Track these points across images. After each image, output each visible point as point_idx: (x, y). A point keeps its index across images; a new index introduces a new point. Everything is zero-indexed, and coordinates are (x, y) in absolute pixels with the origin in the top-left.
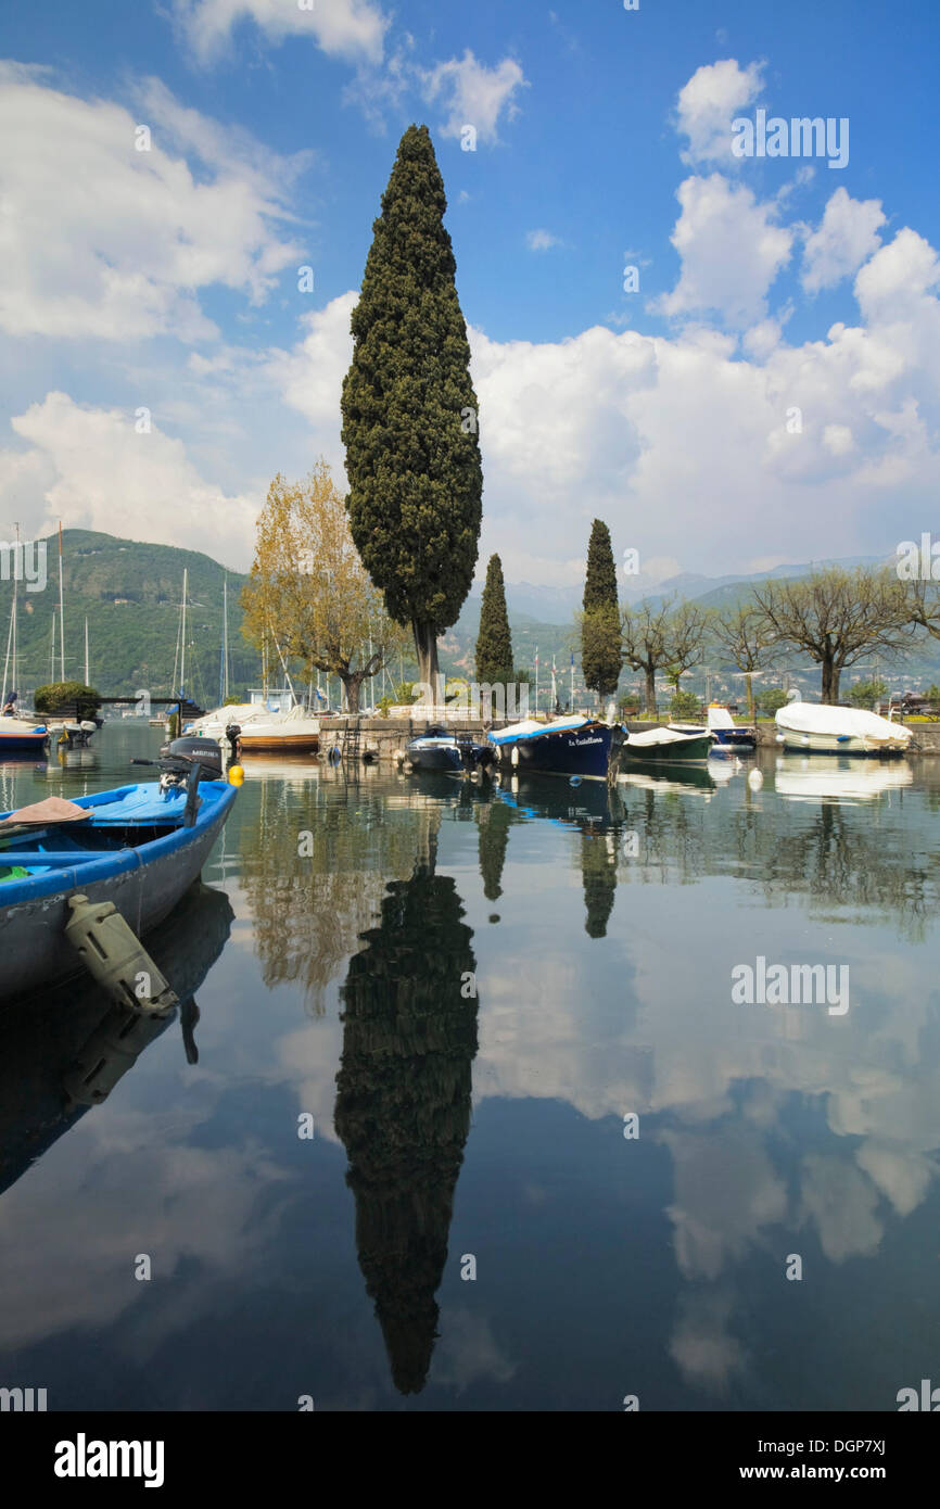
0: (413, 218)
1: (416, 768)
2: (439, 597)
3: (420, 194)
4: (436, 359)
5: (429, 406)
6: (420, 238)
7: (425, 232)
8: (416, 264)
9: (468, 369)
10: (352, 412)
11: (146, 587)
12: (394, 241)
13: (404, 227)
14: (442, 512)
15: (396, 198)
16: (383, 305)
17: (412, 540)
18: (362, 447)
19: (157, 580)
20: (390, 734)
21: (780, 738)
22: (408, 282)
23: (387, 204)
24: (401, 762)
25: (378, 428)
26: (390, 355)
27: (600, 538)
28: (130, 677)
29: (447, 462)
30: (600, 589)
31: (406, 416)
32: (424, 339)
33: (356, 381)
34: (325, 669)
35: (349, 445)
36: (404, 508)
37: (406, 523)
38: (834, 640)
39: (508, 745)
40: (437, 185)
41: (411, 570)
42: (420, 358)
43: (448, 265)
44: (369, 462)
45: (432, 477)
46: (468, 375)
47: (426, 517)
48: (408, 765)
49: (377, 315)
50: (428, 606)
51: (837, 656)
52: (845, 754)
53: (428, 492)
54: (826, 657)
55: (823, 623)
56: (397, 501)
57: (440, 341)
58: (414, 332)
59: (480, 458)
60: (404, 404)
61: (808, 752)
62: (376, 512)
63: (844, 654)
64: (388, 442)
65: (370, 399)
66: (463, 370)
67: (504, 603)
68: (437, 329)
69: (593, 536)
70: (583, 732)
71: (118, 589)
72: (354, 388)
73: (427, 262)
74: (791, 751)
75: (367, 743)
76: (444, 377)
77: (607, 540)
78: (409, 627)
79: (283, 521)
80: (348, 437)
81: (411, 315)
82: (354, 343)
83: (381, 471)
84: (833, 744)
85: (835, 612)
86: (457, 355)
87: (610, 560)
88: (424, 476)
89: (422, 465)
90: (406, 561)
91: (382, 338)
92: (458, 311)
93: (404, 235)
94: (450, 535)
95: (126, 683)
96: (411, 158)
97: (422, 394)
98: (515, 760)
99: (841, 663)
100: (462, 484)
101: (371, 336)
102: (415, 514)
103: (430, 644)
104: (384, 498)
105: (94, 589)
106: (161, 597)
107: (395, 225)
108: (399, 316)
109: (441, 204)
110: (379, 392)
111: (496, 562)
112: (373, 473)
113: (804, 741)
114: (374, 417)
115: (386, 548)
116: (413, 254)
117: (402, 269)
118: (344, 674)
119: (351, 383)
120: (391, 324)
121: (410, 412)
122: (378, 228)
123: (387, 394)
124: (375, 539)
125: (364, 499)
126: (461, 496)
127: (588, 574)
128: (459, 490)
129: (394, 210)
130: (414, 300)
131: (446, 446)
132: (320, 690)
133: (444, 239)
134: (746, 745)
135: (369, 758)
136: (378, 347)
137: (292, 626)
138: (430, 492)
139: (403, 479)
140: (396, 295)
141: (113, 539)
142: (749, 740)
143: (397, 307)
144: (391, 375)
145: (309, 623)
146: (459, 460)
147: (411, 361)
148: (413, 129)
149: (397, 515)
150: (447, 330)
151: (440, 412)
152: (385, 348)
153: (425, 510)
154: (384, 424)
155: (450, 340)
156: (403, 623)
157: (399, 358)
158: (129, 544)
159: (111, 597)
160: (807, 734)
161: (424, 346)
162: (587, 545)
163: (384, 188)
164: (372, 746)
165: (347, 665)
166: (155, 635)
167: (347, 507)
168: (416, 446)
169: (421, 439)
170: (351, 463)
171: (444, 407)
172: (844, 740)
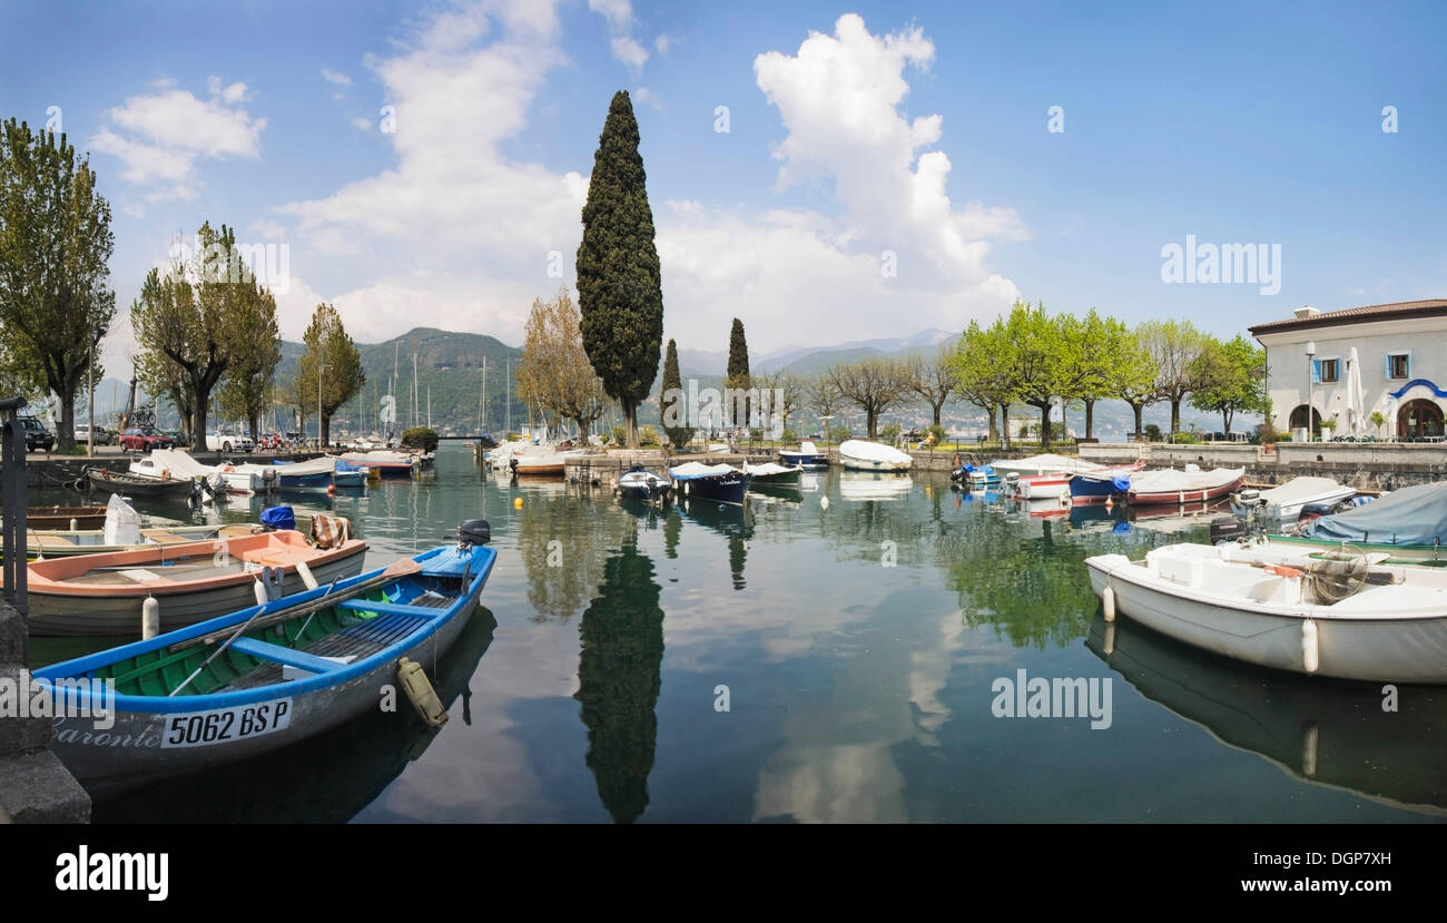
0: (620, 150)
1: (623, 495)
2: (638, 382)
3: (624, 134)
4: (634, 237)
5: (630, 266)
6: (624, 162)
7: (626, 158)
8: (621, 178)
9: (654, 241)
10: (583, 271)
11: (459, 359)
12: (607, 164)
13: (613, 155)
14: (638, 332)
15: (609, 137)
16: (601, 204)
17: (619, 349)
18: (590, 293)
19: (465, 354)
20: (608, 468)
21: (842, 462)
22: (616, 190)
23: (603, 142)
24: (616, 490)
25: (599, 281)
26: (606, 235)
27: (738, 329)
28: (451, 413)
29: (641, 301)
30: (738, 362)
31: (616, 273)
32: (626, 225)
33: (585, 253)
34: (566, 416)
35: (581, 291)
36: (615, 330)
37: (617, 338)
38: (874, 398)
39: (682, 482)
40: (634, 127)
41: (619, 367)
42: (624, 237)
43: (641, 177)
44: (594, 302)
45: (632, 310)
46: (654, 246)
47: (628, 335)
48: (619, 493)
49: (598, 211)
50: (630, 388)
51: (875, 408)
52: (877, 471)
53: (629, 320)
54: (870, 409)
55: (868, 390)
56: (611, 326)
57: (636, 225)
58: (620, 220)
59: (661, 296)
60: (614, 266)
61: (857, 470)
62: (598, 332)
63: (880, 406)
64: (605, 289)
65: (594, 263)
66: (651, 242)
67: (677, 369)
68: (634, 218)
69: (734, 329)
70: (729, 477)
71: (443, 361)
72: (584, 256)
73: (628, 177)
74: (848, 469)
75: (594, 474)
76: (640, 247)
77: (742, 331)
78: (619, 399)
79: (541, 325)
80: (580, 286)
81: (618, 211)
82: (584, 228)
83: (602, 307)
84: (871, 466)
85: (875, 382)
86: (647, 234)
87: (744, 344)
88: (628, 310)
89: (624, 303)
90: (616, 362)
91: (601, 225)
92: (647, 206)
93: (614, 160)
94: (644, 345)
95: (449, 416)
96: (617, 112)
97: (625, 259)
98: (687, 491)
99: (878, 412)
100: (650, 314)
101: (594, 224)
102: (621, 333)
103: (631, 411)
104: (603, 324)
105: (430, 362)
106: (468, 365)
107: (608, 155)
108: (611, 211)
109: (637, 139)
110: (599, 259)
111: (672, 343)
112: (596, 309)
113: (855, 464)
114: (597, 274)
115: (604, 354)
116: (619, 172)
117: (612, 181)
118: (578, 418)
119: (582, 253)
120: (607, 216)
121: (618, 271)
122: (598, 156)
123: (604, 260)
124: (597, 349)
125: (591, 324)
126: (650, 321)
127: (731, 352)
128: (649, 317)
129: (608, 145)
130: (620, 200)
131: (640, 291)
132: (564, 427)
133: (639, 161)
134: (823, 465)
135: (595, 484)
136: (598, 230)
137: (546, 390)
138: (631, 319)
139: (614, 312)
140: (609, 198)
141: (440, 331)
142: (825, 461)
143: (610, 205)
144: (606, 248)
145: (556, 388)
146: (649, 299)
147: (619, 238)
148: (619, 93)
149: (611, 334)
150: (641, 217)
151: (637, 270)
152: (603, 231)
153: (628, 331)
154: (603, 279)
155: (642, 225)
156: (615, 398)
157: (611, 238)
158: (449, 334)
159: (440, 366)
160: (857, 460)
161: (626, 229)
162: (729, 334)
163: (601, 132)
164: (597, 476)
165: (580, 413)
166: (464, 387)
167: (581, 329)
168: (622, 291)
169: (625, 286)
170: (582, 302)
171: (639, 266)
172: (877, 463)
